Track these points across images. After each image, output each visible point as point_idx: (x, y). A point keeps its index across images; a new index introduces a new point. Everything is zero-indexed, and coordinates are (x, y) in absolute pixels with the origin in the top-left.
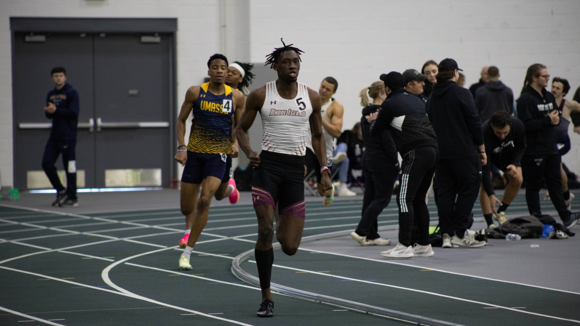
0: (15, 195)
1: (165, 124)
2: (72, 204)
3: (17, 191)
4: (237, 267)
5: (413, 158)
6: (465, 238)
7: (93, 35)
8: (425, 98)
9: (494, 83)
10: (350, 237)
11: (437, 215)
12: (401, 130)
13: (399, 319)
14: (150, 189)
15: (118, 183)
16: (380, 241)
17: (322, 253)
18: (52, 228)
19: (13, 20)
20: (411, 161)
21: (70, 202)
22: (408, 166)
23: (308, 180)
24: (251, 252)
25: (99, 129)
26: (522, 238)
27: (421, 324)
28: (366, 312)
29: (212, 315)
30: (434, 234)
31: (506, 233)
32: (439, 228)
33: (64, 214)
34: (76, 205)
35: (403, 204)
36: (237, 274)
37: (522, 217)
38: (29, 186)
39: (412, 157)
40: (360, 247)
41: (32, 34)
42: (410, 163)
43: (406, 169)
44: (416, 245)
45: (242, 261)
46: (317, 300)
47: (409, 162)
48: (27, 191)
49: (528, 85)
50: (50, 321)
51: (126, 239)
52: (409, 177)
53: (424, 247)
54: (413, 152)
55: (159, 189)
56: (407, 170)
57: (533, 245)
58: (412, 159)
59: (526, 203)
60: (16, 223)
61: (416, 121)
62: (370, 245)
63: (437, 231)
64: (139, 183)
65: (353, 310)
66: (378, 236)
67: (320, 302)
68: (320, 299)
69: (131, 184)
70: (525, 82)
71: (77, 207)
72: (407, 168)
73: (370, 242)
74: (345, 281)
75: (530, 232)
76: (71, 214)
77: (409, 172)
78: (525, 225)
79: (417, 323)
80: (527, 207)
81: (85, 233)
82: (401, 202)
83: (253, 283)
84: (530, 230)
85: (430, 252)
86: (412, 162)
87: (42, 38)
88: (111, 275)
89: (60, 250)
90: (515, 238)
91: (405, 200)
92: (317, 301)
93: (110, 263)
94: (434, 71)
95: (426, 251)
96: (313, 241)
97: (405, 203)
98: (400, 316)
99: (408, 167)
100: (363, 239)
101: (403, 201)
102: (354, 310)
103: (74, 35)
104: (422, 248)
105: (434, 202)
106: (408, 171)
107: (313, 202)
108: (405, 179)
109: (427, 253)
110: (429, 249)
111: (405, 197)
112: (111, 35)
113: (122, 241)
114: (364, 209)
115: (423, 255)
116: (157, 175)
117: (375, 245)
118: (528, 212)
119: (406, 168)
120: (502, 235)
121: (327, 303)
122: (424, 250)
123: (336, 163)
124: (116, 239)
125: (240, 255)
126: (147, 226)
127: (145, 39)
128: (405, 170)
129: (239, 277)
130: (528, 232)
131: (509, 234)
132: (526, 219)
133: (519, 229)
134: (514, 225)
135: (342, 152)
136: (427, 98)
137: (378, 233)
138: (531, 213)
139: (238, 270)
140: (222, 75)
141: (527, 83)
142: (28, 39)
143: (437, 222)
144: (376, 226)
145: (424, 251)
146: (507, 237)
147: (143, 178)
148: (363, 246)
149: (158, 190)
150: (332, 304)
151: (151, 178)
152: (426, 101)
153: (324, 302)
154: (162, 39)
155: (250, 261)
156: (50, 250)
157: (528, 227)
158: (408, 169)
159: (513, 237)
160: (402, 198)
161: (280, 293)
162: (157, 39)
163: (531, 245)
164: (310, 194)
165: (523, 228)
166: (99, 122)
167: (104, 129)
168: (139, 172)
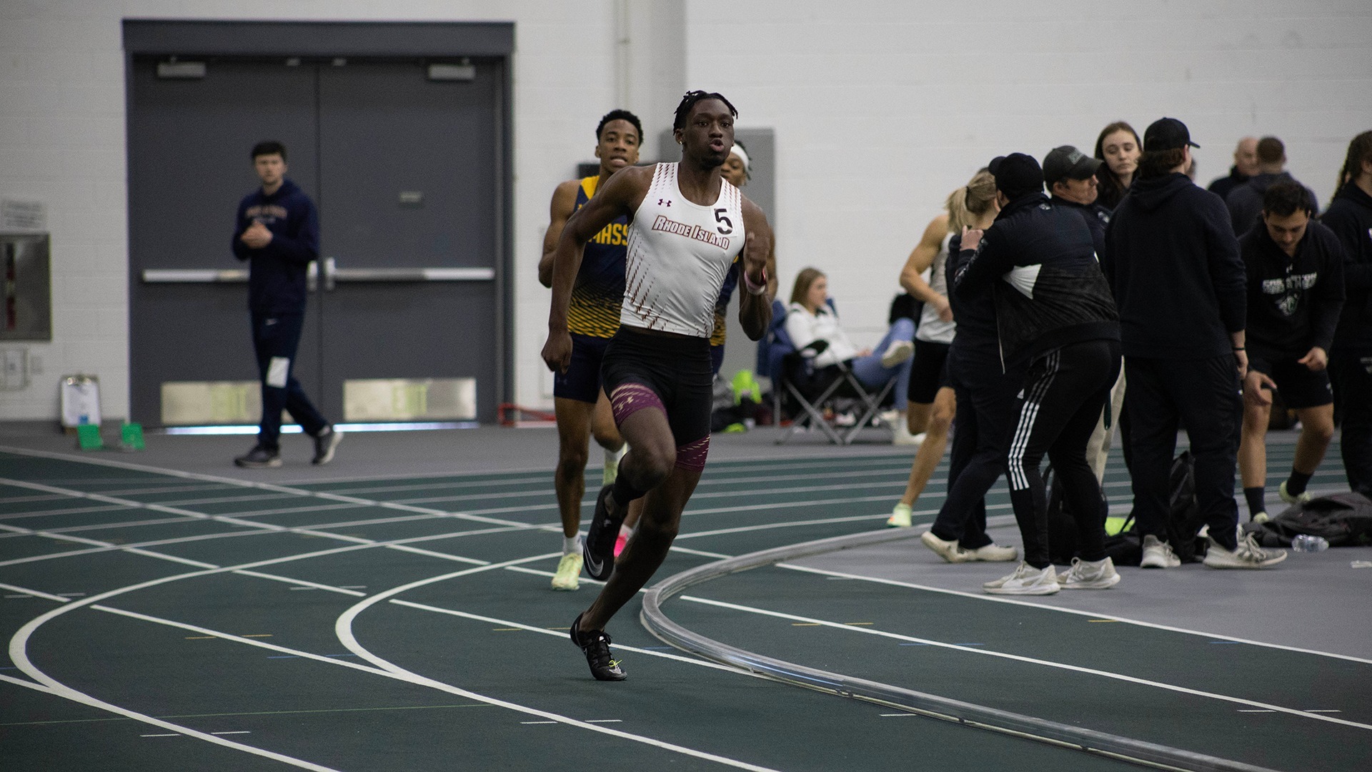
0: (134, 438)
1: (484, 273)
2: (265, 461)
3: (137, 428)
4: (654, 611)
5: (1055, 366)
6: (1240, 547)
7: (317, 63)
8: (1104, 212)
9: (1272, 177)
10: (917, 542)
11: (1131, 490)
12: (1031, 297)
13: (1039, 737)
14: (449, 426)
15: (374, 412)
16: (991, 551)
17: (855, 580)
18: (220, 518)
19: (130, 26)
20: (1050, 374)
21: (262, 455)
22: (1040, 384)
23: (822, 407)
24: (687, 577)
25: (330, 285)
26: (1332, 545)
27: (1090, 749)
28: (958, 719)
29: (594, 724)
30: (1121, 536)
31: (1292, 533)
32: (1132, 522)
33: (248, 484)
34: (275, 463)
35: (1016, 470)
36: (653, 627)
37: (1331, 496)
38: (167, 418)
39: (1053, 363)
40: (941, 566)
41: (173, 59)
42: (1047, 379)
43: (1036, 392)
44: (1075, 561)
45: (665, 598)
46: (844, 691)
47: (1044, 375)
48: (161, 430)
49: (1352, 180)
50: (215, 735)
51: (392, 545)
52: (1039, 411)
53: (1095, 565)
54: (1056, 352)
55: (471, 427)
56: (1037, 394)
57: (1358, 562)
58: (1052, 370)
59: (1341, 462)
60: (135, 504)
61: (1069, 278)
62: (967, 561)
63: (1127, 529)
64: (424, 412)
65: (928, 714)
66: (987, 541)
67: (849, 695)
68: (849, 689)
69: (406, 415)
70: (1344, 174)
71: (276, 468)
72: (1038, 387)
73: (967, 554)
74: (909, 646)
75: (1349, 531)
76: (263, 485)
77: (1041, 399)
78: (1337, 515)
79: (1079, 746)
80: (1343, 472)
81: (297, 530)
82: (1012, 465)
83: (690, 650)
84: (1350, 526)
85: (1111, 577)
86: (1051, 376)
87: (196, 70)
88: (358, 627)
89: (238, 569)
90: (1313, 546)
91: (1020, 463)
92: (843, 693)
93: (356, 600)
94: (1127, 147)
95: (1100, 573)
96: (831, 550)
97: (1021, 467)
98: (1039, 730)
99: (1042, 386)
100: (950, 547)
101: (1015, 463)
102: (931, 715)
103: (273, 61)
104: (1091, 568)
105: (1122, 461)
106: (1039, 396)
107: (831, 460)
108: (1029, 414)
109: (1101, 579)
110: (1107, 569)
111: (1021, 456)
112: (358, 61)
113: (383, 548)
114: (953, 477)
115: (1093, 585)
116: (466, 394)
117: (980, 560)
118: (1347, 484)
119: (1034, 389)
120: (1283, 538)
121: (867, 698)
122: (1095, 573)
123: (890, 365)
124: (370, 544)
125: (661, 583)
126: (442, 514)
127: (438, 72)
128: (1032, 393)
129: (659, 635)
130: (1346, 532)
131: (1301, 537)
132: (1338, 500)
133: (1323, 524)
134: (1313, 515)
135: (903, 340)
136: (1109, 212)
137: (987, 532)
138: (1354, 486)
139: (656, 619)
140: (625, 155)
141: (1348, 177)
142: (164, 70)
143: (1129, 508)
144: (981, 516)
145: (1096, 576)
146: (1295, 542)
147: (432, 400)
148: (950, 562)
149: (469, 429)
150: (879, 700)
151: (453, 401)
152: (1107, 220)
153: (860, 695)
154: (477, 72)
155: (683, 597)
156: (214, 569)
157: (1346, 520)
158: (1039, 391)
159: (1308, 542)
160: (1015, 456)
161: (755, 672)
162: (467, 72)
163: (1352, 563)
164: (826, 439)
165: (1333, 522)
166: (330, 267)
167: (340, 283)
168: (424, 387)
